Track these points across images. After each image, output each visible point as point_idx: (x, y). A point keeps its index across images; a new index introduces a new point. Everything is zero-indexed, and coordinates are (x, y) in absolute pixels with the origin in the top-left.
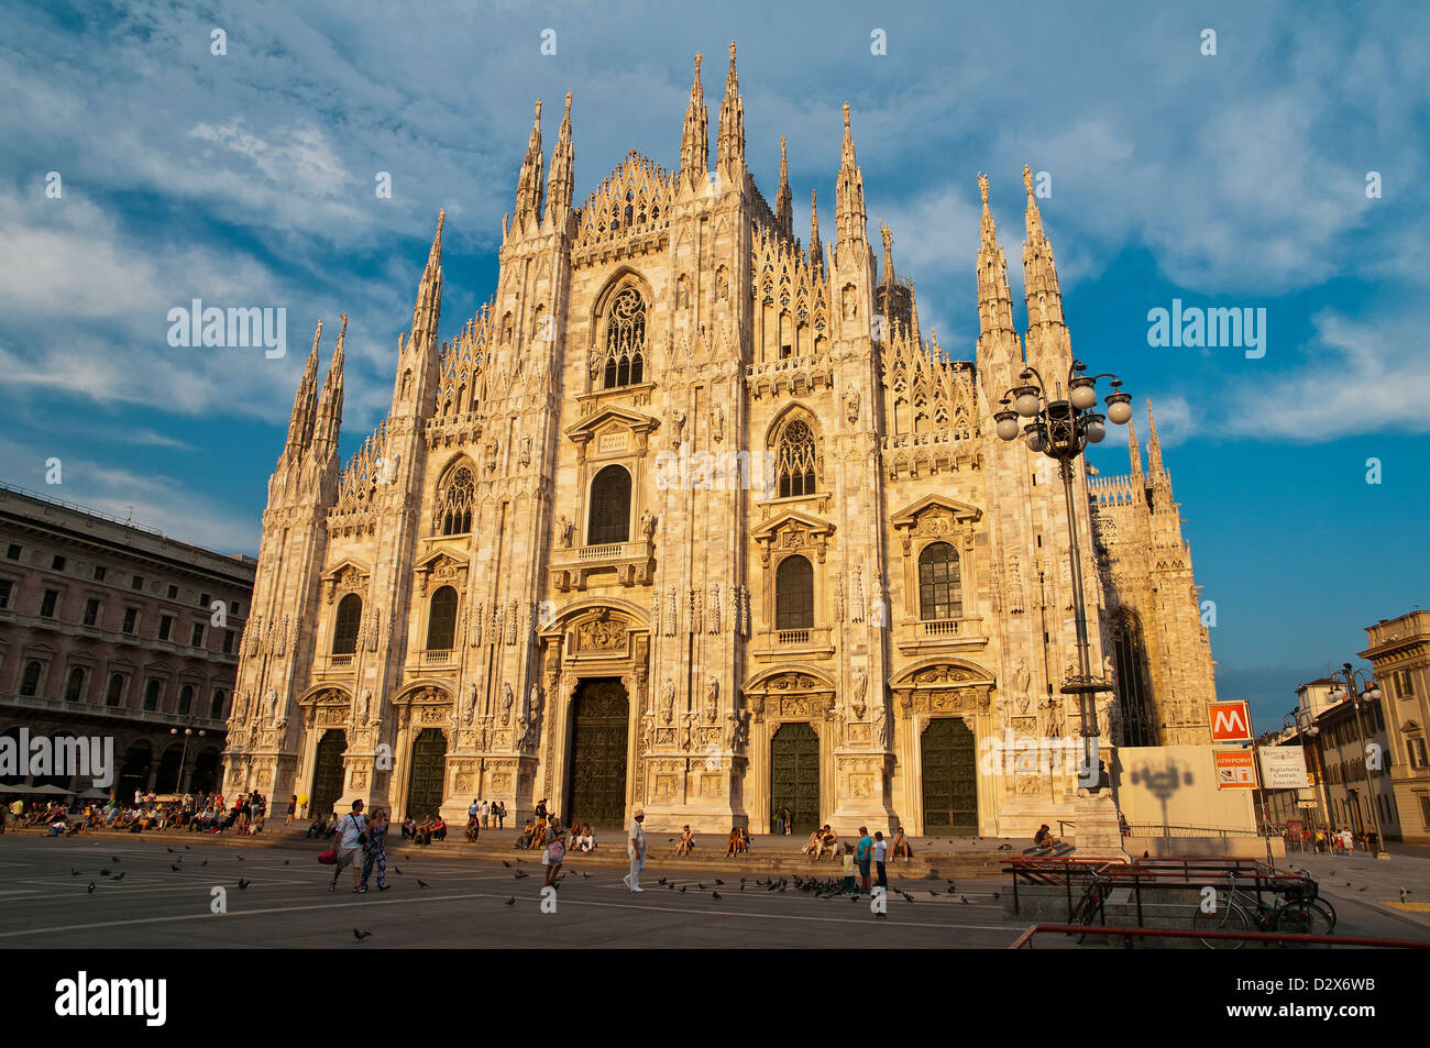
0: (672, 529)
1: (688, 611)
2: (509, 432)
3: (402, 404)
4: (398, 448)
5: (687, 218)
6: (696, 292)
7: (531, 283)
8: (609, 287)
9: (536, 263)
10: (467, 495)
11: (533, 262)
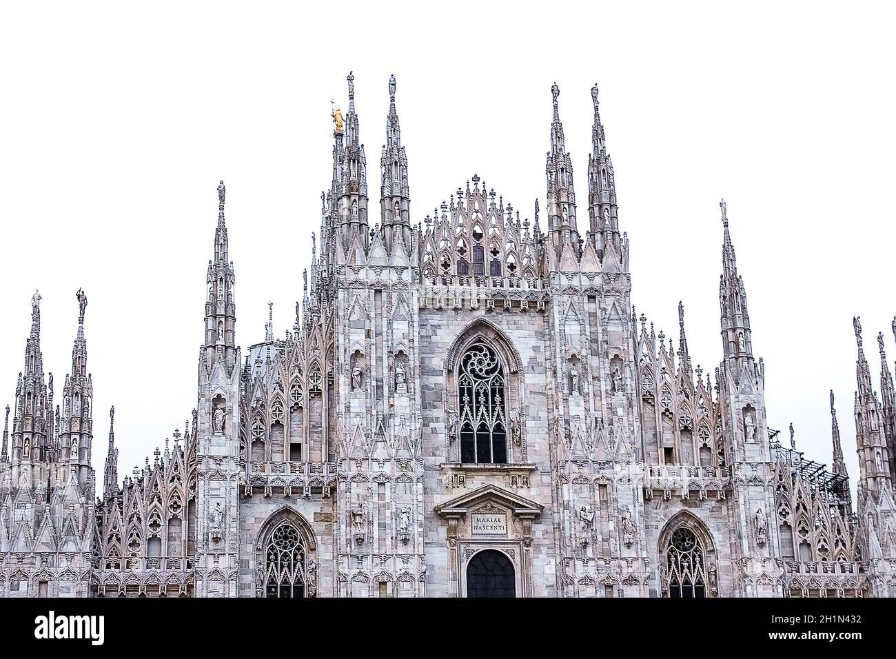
2: (376, 499)
3: (214, 440)
4: (217, 496)
5: (573, 290)
6: (590, 379)
7: (385, 322)
8: (461, 339)
9: (390, 297)
10: (295, 559)
11: (384, 295)
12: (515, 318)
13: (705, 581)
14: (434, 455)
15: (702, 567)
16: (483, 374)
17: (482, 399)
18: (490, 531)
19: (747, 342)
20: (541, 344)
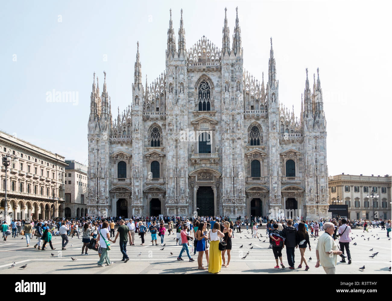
0: (227, 151)
1: (233, 172)
2: (175, 120)
3: (136, 106)
4: (137, 120)
5: (227, 64)
6: (231, 88)
7: (178, 75)
8: (199, 79)
9: (179, 68)
10: (158, 136)
11: (178, 68)
12: (213, 73)
13: (260, 139)
14: (191, 109)
15: (259, 135)
16: (205, 89)
17: (204, 95)
18: (205, 128)
19: (274, 76)
20: (220, 80)
